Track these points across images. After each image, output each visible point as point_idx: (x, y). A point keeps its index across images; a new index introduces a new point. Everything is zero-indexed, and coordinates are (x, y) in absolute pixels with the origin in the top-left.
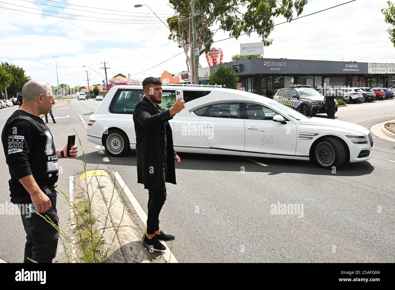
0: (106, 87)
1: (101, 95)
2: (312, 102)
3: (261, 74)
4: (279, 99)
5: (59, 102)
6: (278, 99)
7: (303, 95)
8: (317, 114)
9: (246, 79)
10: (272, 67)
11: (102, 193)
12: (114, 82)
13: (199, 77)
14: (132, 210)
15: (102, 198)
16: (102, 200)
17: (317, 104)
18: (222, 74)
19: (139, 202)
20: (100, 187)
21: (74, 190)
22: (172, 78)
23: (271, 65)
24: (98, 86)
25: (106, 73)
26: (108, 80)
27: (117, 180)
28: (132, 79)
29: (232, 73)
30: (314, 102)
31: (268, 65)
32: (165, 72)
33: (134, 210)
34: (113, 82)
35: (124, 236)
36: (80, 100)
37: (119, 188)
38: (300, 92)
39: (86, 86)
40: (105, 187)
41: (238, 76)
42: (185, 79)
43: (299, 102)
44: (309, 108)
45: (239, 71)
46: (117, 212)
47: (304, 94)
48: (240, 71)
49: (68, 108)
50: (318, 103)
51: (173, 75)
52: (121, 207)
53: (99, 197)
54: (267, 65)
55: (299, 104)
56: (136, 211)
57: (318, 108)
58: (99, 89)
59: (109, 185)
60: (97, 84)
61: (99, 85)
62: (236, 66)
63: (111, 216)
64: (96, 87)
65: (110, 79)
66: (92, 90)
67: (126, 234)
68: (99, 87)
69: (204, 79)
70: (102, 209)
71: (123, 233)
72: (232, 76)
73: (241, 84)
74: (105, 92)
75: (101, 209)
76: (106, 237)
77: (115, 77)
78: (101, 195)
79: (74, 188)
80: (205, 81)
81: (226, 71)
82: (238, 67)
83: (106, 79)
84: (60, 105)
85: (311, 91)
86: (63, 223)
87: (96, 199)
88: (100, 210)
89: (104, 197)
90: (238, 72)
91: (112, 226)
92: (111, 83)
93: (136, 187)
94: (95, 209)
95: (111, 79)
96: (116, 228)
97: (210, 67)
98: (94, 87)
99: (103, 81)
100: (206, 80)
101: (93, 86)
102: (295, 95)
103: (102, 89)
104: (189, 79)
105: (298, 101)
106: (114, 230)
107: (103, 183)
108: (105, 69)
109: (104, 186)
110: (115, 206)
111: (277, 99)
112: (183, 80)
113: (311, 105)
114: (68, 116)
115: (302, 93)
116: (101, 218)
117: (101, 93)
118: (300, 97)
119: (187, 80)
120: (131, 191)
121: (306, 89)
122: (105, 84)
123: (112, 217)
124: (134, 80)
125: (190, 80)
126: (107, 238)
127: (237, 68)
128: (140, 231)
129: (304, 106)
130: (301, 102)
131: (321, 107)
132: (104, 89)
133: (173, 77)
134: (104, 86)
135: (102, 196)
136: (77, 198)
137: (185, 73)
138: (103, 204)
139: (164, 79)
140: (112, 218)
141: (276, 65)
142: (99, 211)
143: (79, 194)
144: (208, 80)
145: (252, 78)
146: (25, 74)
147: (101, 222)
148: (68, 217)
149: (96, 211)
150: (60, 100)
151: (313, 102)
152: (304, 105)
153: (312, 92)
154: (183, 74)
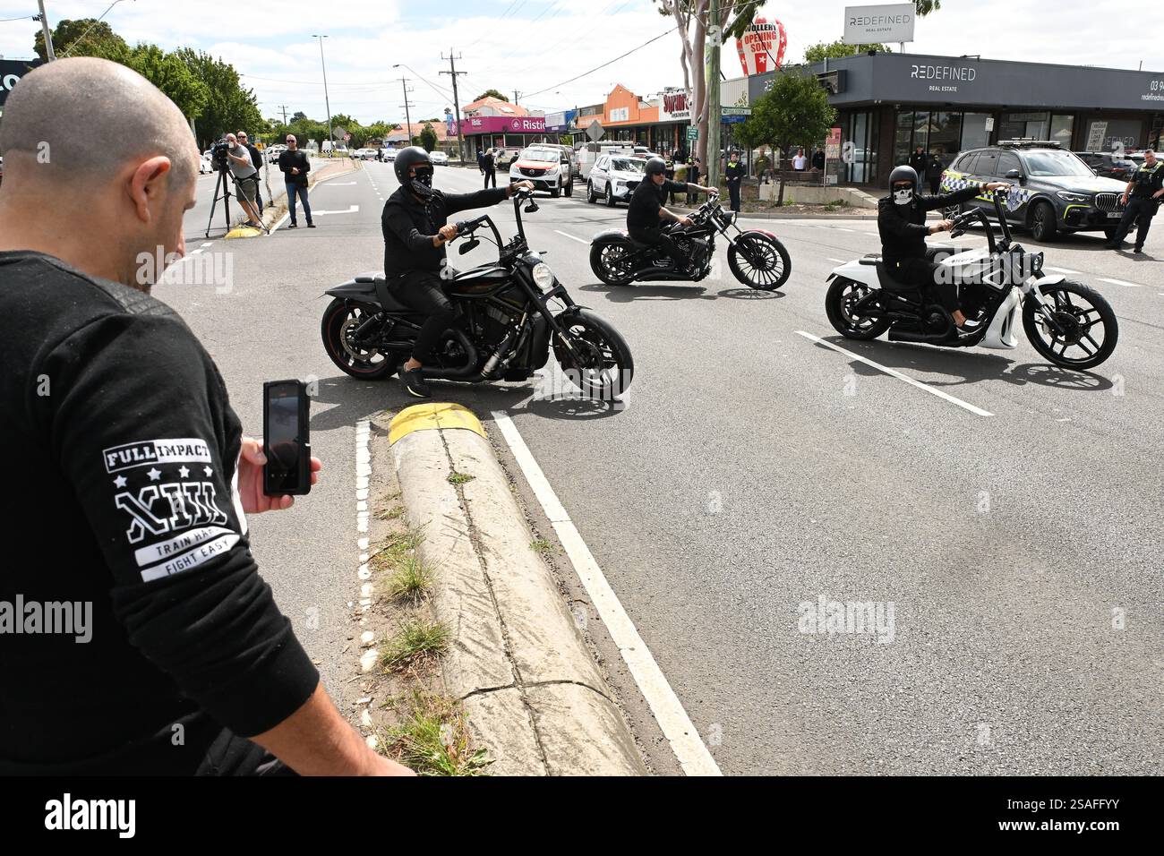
0: (454, 126)
1: (441, 150)
2: (1067, 195)
3: (897, 102)
4: (963, 182)
5: (330, 166)
6: (959, 182)
7: (1037, 172)
8: (1077, 233)
9: (852, 116)
10: (934, 82)
11: (465, 504)
12: (478, 114)
13: (721, 107)
14: (572, 582)
15: (465, 529)
16: (468, 539)
17: (1081, 203)
18: (789, 99)
19: (591, 547)
20: (457, 480)
21: (373, 479)
22: (637, 107)
23: (931, 75)
24: (433, 124)
25: (455, 86)
26: (460, 108)
27: (508, 447)
28: (524, 106)
29: (818, 97)
30: (1074, 196)
31: (922, 74)
32: (619, 88)
33: (580, 586)
34: (475, 114)
35: (565, 745)
36: (386, 161)
37: (517, 479)
38: (1031, 161)
39: (401, 121)
40: (472, 478)
41: (833, 106)
42: (676, 112)
43: (1026, 193)
44: (1054, 212)
45: (836, 91)
46: (524, 605)
47: (1039, 170)
48: (840, 92)
49: (355, 183)
50: (1086, 198)
51: (640, 99)
52: (535, 577)
53: (456, 526)
54: (919, 74)
55: (1025, 199)
56: (589, 589)
57: (1084, 214)
58: (437, 132)
59: (487, 472)
60: (429, 119)
61: (436, 120)
62: (827, 75)
63: (503, 623)
64: (427, 128)
65: (466, 104)
66: (418, 134)
67: (570, 729)
68: (437, 128)
69: (735, 112)
70: (470, 582)
71: (559, 722)
72: (818, 107)
73: (839, 130)
74: (452, 142)
75: (466, 583)
76: (495, 741)
77: (478, 99)
78: (460, 516)
79: (373, 470)
80: (738, 120)
81: (800, 90)
82: (834, 81)
83: (456, 105)
84: (333, 175)
85: (1062, 160)
86: (332, 633)
87: (446, 532)
88: (463, 588)
89: (471, 526)
90: (833, 94)
91: (513, 680)
92: (468, 117)
93: (572, 478)
94: (443, 581)
95: (468, 106)
96: (528, 690)
97: (750, 77)
98: (423, 126)
99: (447, 111)
100: (740, 115)
101: (421, 122)
102: (1014, 170)
103: (445, 132)
104: (686, 111)
105: (1022, 191)
106: (521, 704)
107: (467, 462)
108: (454, 76)
109: (469, 474)
110: (515, 574)
111: (956, 181)
112: (668, 113)
113: (1064, 203)
114: (355, 209)
115: (1037, 166)
116: (469, 633)
117: (441, 143)
118: (1030, 177)
119: (680, 115)
120: (559, 496)
121: (1045, 154)
122: (452, 118)
123: (509, 627)
124: (531, 110)
125: (688, 113)
126: (500, 753)
127: (829, 84)
128: (614, 698)
129: (1042, 207)
130: (1031, 193)
131: (1092, 211)
132: (449, 133)
133: (641, 106)
134: (450, 123)
135: (464, 519)
136: (382, 519)
137: (675, 93)
138: (471, 561)
139: (615, 108)
140: (510, 635)
141: (947, 76)
142: (459, 593)
143: (387, 498)
144: (747, 116)
145: (871, 115)
146: (240, 83)
147: (470, 653)
148: (350, 604)
149: (450, 593)
150: (333, 159)
151: (1071, 196)
152: (1041, 205)
153: (1064, 164)
154: (668, 95)
